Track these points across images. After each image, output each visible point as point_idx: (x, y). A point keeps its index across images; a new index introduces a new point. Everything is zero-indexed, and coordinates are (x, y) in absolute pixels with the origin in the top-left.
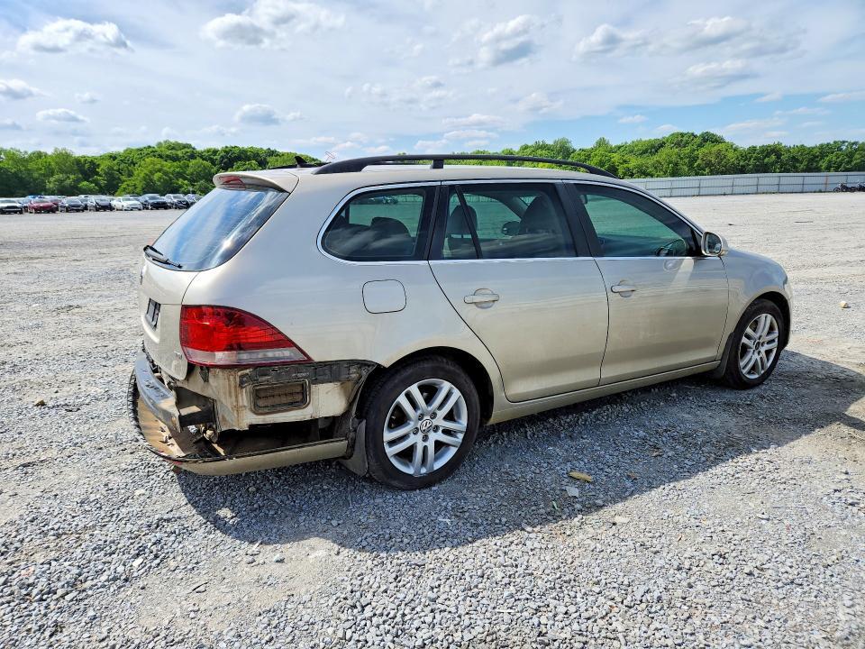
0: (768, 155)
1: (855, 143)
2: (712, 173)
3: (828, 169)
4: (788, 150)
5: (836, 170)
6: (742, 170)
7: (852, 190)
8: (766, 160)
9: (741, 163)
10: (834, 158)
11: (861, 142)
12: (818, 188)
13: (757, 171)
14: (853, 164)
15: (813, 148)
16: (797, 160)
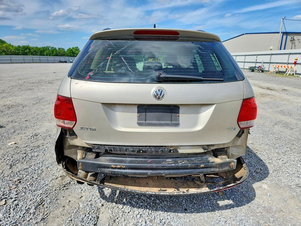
0: (26, 49)
1: (53, 48)
2: (6, 54)
3: (47, 55)
4: (32, 48)
5: (50, 55)
6: (18, 54)
7: (63, 62)
8: (26, 51)
9: (17, 51)
10: (48, 52)
11: (54, 47)
12: (53, 61)
13: (23, 55)
14: (54, 54)
15: (40, 48)
16: (36, 52)
